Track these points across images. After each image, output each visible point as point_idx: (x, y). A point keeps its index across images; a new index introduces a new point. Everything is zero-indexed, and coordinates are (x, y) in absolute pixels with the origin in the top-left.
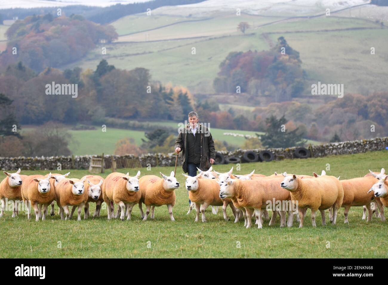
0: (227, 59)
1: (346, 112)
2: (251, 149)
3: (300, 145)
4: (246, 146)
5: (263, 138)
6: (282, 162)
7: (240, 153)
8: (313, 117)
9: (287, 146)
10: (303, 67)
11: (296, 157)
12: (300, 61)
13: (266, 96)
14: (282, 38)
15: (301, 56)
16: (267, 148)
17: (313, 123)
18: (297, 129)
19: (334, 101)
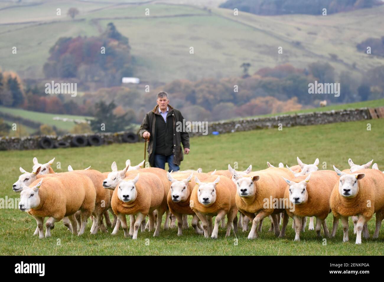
0: (57, 44)
1: (174, 97)
2: (80, 134)
3: (129, 130)
4: (76, 131)
5: (93, 123)
6: (111, 147)
7: (69, 137)
8: (142, 102)
9: (116, 131)
10: (133, 53)
11: (124, 141)
12: (129, 47)
13: (96, 82)
14: (111, 24)
15: (130, 42)
16: (96, 133)
17: (142, 108)
18: (126, 114)
19: (163, 87)
